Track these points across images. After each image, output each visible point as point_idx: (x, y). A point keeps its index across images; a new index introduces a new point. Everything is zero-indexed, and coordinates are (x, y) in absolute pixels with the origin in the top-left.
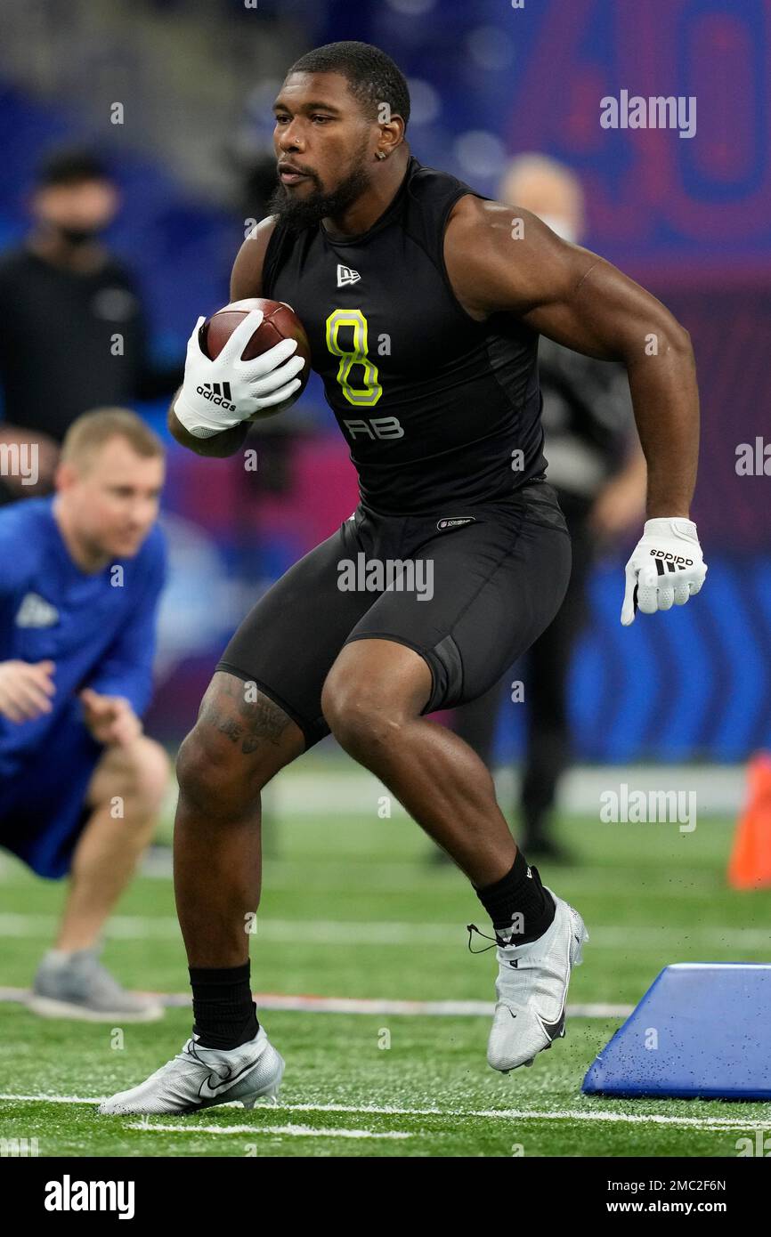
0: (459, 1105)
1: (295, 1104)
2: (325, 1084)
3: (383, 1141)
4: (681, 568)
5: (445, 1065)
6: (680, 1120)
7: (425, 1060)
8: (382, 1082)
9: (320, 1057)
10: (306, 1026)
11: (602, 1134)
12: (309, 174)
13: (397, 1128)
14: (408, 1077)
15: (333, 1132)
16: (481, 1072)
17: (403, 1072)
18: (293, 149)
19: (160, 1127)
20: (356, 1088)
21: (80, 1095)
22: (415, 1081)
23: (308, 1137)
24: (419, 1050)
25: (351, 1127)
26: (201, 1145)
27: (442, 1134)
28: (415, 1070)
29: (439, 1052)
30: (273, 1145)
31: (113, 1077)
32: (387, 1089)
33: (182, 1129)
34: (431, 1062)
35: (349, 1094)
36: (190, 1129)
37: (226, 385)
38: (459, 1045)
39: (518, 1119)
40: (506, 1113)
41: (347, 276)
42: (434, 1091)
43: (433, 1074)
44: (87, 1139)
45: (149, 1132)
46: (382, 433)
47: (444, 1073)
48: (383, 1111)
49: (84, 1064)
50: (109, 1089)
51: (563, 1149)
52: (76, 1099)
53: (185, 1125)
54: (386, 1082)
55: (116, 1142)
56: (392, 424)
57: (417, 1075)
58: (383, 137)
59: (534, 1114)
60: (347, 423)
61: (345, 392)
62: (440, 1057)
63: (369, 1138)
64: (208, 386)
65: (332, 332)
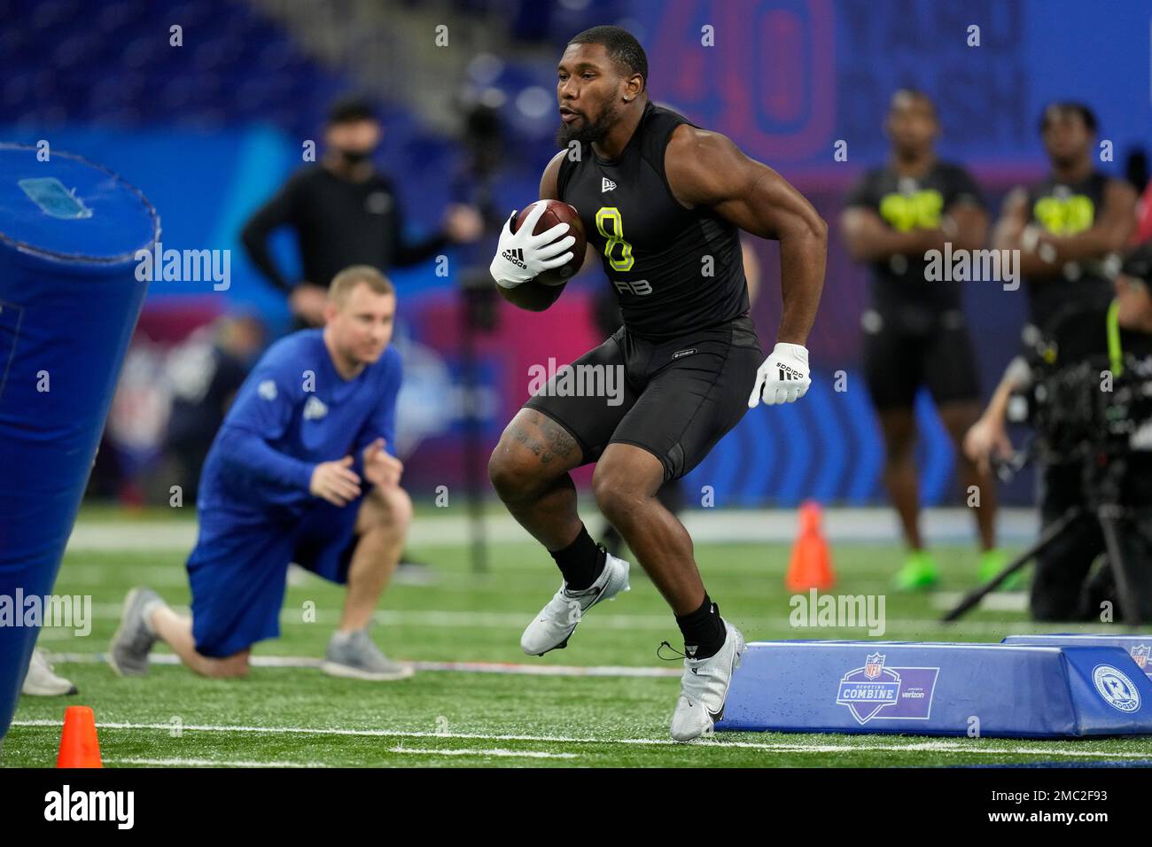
0: (609, 735)
1: (500, 735)
2: (520, 721)
3: (558, 759)
4: (795, 378)
5: (599, 709)
6: (755, 746)
7: (586, 706)
8: (557, 721)
9: (516, 703)
10: (506, 683)
11: (703, 755)
12: (581, 113)
13: (567, 751)
14: (574, 717)
15: (525, 754)
16: (623, 714)
17: (571, 714)
18: (569, 97)
19: (410, 751)
20: (540, 725)
21: (356, 729)
22: (579, 720)
23: (508, 757)
24: (582, 699)
25: (537, 750)
26: (437, 763)
27: (597, 755)
28: (579, 713)
29: (595, 700)
30: (485, 762)
31: (379, 717)
32: (561, 725)
33: (425, 752)
34: (590, 707)
35: (536, 728)
36: (429, 751)
37: (520, 250)
38: (609, 695)
39: (648, 745)
40: (640, 741)
41: (608, 185)
42: (592, 726)
43: (591, 715)
44: (361, 759)
45: (403, 754)
46: (639, 291)
47: (598, 714)
48: (558, 740)
49: (360, 708)
50: (376, 725)
51: (677, 764)
52: (354, 732)
53: (426, 749)
54: (560, 720)
55: (381, 761)
56: (644, 284)
57: (580, 716)
58: (629, 89)
59: (658, 742)
60: (616, 283)
61: (611, 263)
62: (595, 704)
63: (549, 758)
64: (509, 251)
65: (599, 221)
